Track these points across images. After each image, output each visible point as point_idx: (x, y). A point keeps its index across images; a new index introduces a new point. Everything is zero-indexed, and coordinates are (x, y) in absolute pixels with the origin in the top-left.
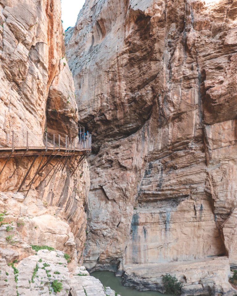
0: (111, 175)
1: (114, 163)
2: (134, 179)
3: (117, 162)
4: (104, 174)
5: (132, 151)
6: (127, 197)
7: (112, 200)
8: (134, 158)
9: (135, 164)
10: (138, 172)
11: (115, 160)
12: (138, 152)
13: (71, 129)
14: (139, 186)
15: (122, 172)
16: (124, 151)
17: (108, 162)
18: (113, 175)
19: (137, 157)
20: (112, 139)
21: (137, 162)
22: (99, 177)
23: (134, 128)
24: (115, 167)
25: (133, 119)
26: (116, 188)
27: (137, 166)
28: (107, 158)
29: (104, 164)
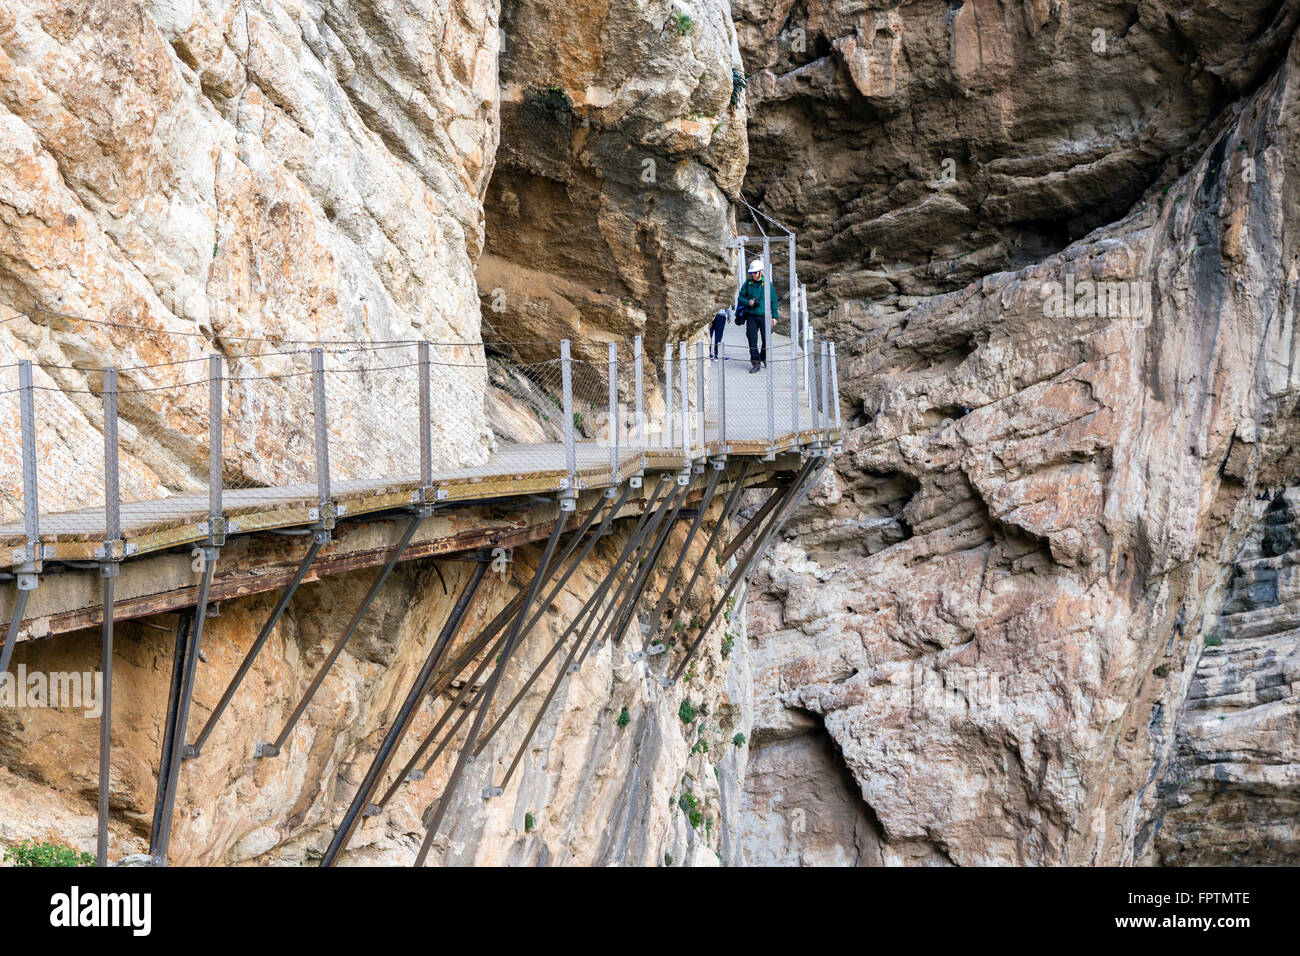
0: (902, 611)
1: (925, 503)
2: (1129, 646)
3: (962, 491)
4: (832, 600)
5: (1100, 391)
6: (1060, 813)
7: (914, 839)
8: (1118, 458)
9: (1135, 508)
10: (1165, 589)
11: (941, 470)
12: (1159, 396)
13: (681, 256)
14: (1169, 717)
15: (1007, 587)
16: (1021, 385)
17: (864, 490)
18: (916, 609)
19: (1149, 446)
20: (903, 272)
21: (1156, 496)
22: (786, 625)
23: (1110, 168)
24: (941, 540)
25: (1106, 85)
26: (955, 728)
27: (1153, 530)
28: (864, 457)
29: (827, 512)
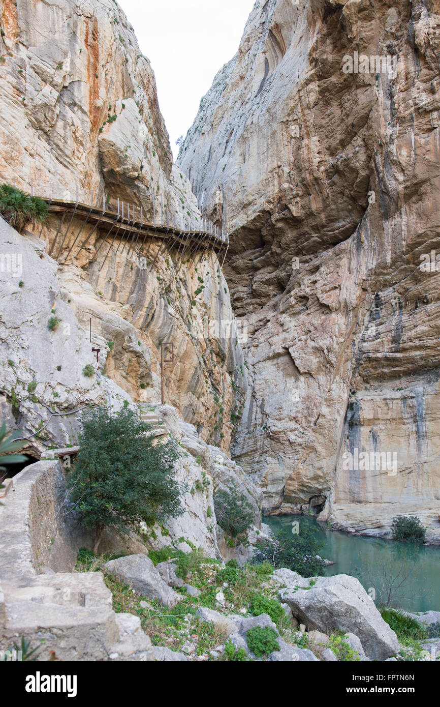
0: (304, 324)
1: (310, 302)
2: (344, 326)
3: (316, 298)
4: (292, 325)
5: (340, 274)
6: (332, 364)
7: (306, 373)
8: (342, 286)
9: (345, 297)
10: (351, 314)
11: (312, 295)
12: (350, 273)
14: (356, 343)
15: (323, 317)
16: (327, 274)
17: (300, 301)
18: (307, 324)
19: (347, 283)
20: (311, 256)
21: (348, 293)
22: (284, 331)
23: (346, 228)
24: (312, 310)
25: (342, 210)
26: (312, 348)
27: (348, 302)
28: (299, 294)
29: (292, 307)
